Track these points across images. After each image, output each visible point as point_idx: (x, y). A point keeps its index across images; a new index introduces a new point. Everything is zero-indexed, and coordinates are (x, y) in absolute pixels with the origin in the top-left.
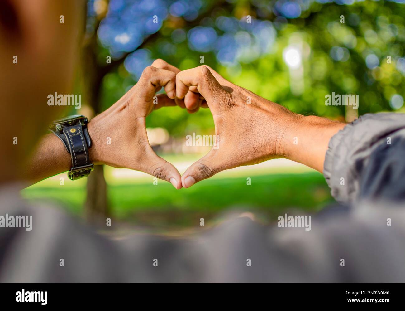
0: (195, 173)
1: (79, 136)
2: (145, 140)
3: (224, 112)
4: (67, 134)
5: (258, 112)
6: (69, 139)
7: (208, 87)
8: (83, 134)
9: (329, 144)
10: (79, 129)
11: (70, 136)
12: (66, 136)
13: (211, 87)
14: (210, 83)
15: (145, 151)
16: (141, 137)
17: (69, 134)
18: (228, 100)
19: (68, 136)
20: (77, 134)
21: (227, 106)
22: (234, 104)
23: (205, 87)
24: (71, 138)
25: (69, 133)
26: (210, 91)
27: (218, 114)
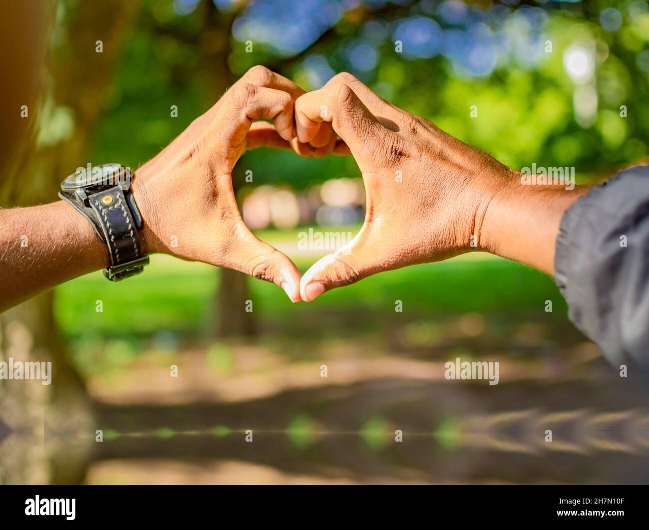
0: (327, 277)
1: (119, 209)
2: (234, 214)
3: (383, 168)
4: (97, 208)
5: (445, 168)
6: (102, 217)
7: (351, 124)
8: (126, 206)
9: (561, 224)
10: (118, 197)
11: (104, 211)
12: (96, 211)
13: (356, 124)
14: (355, 116)
15: (235, 233)
16: (226, 208)
17: (100, 207)
18: (390, 147)
19: (100, 212)
20: (116, 206)
21: (388, 158)
22: (401, 154)
23: (346, 123)
24: (106, 216)
25: (101, 205)
26: (355, 130)
27: (371, 172)
